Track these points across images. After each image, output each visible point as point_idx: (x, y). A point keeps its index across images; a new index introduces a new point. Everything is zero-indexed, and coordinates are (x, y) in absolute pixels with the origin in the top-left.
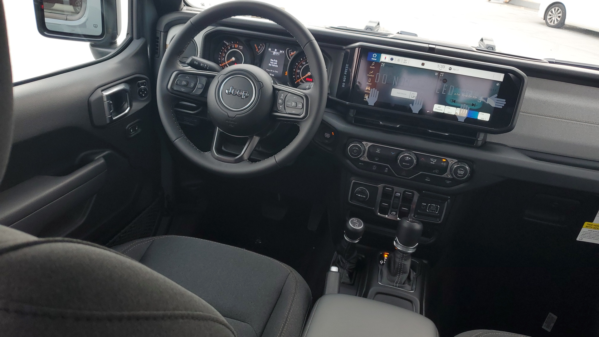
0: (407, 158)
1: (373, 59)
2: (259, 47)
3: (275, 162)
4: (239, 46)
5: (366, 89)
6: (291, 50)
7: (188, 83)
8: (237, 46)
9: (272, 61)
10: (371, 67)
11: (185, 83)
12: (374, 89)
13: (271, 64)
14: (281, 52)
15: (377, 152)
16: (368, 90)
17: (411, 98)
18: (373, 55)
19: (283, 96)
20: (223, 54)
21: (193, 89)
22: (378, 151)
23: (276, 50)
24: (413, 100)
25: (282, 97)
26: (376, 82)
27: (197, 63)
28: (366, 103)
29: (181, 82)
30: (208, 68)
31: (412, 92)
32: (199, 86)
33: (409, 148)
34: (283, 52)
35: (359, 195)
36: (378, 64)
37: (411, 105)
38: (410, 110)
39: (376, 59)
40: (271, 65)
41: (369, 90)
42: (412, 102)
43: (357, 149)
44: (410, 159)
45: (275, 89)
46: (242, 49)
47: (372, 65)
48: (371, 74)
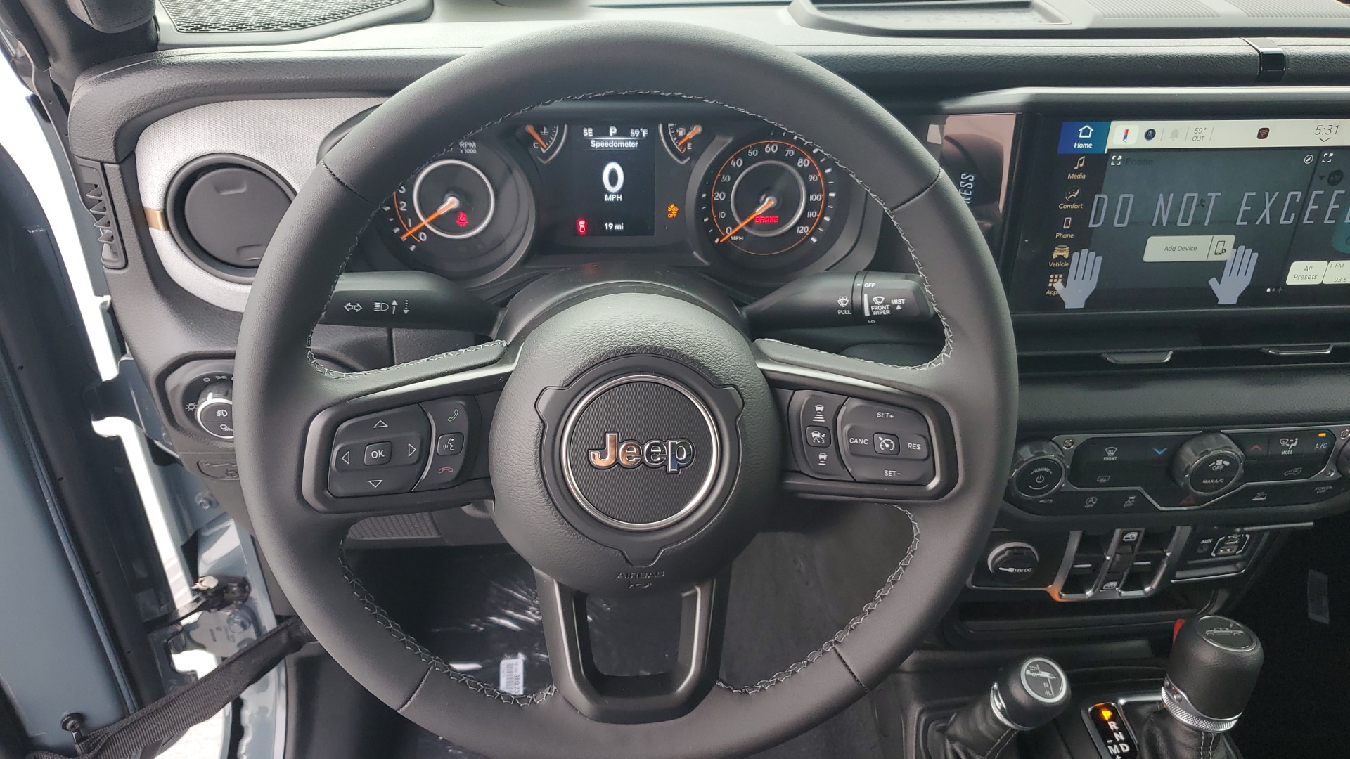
0: (1219, 462)
1: (1079, 145)
2: (545, 131)
5: (1055, 256)
7: (391, 449)
10: (1074, 176)
11: (380, 454)
12: (1085, 251)
14: (637, 132)
15: (1107, 459)
16: (1060, 258)
17: (1213, 258)
18: (1081, 130)
19: (823, 413)
21: (417, 468)
22: (1111, 455)
23: (613, 130)
24: (1224, 263)
25: (819, 419)
26: (1091, 225)
27: (357, 308)
28: (1058, 302)
29: (358, 452)
30: (406, 311)
31: (1217, 238)
32: (440, 444)
33: (1211, 425)
34: (645, 133)
35: (1011, 570)
36: (1099, 160)
37: (1213, 282)
38: (1212, 299)
39: (1090, 146)
41: (1067, 256)
42: (1217, 269)
43: (1047, 470)
44: (1227, 463)
45: (775, 384)
46: (474, 151)
47: (1076, 168)
48: (1072, 201)
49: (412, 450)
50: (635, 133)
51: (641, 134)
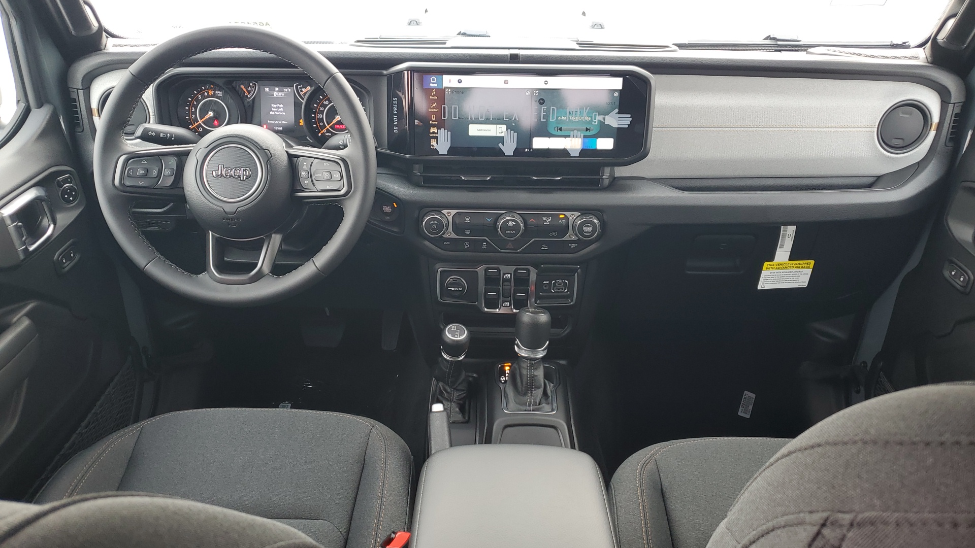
0: (510, 223)
1: (432, 85)
2: (249, 88)
3: (316, 268)
4: (216, 92)
5: (431, 131)
6: (301, 86)
7: (147, 171)
8: (211, 93)
9: (274, 108)
10: (432, 98)
11: (143, 172)
12: (443, 129)
13: (273, 111)
14: (286, 90)
15: (466, 221)
16: (434, 133)
17: (499, 135)
18: (431, 79)
19: (306, 165)
20: (192, 109)
21: (157, 179)
22: (467, 220)
23: (277, 89)
24: (503, 137)
25: (305, 167)
26: (443, 118)
27: (154, 134)
28: (436, 152)
29: (135, 170)
30: (173, 139)
31: (499, 126)
32: (166, 172)
33: (511, 209)
34: (290, 90)
35: (453, 289)
36: (441, 92)
37: (500, 145)
38: (501, 153)
39: (436, 85)
40: (274, 113)
41: (436, 132)
42: (501, 139)
43: (436, 222)
44: (514, 223)
45: (291, 157)
46: (221, 95)
47: (432, 94)
48: (434, 108)
49: (155, 173)
50: (285, 90)
51: (288, 90)
